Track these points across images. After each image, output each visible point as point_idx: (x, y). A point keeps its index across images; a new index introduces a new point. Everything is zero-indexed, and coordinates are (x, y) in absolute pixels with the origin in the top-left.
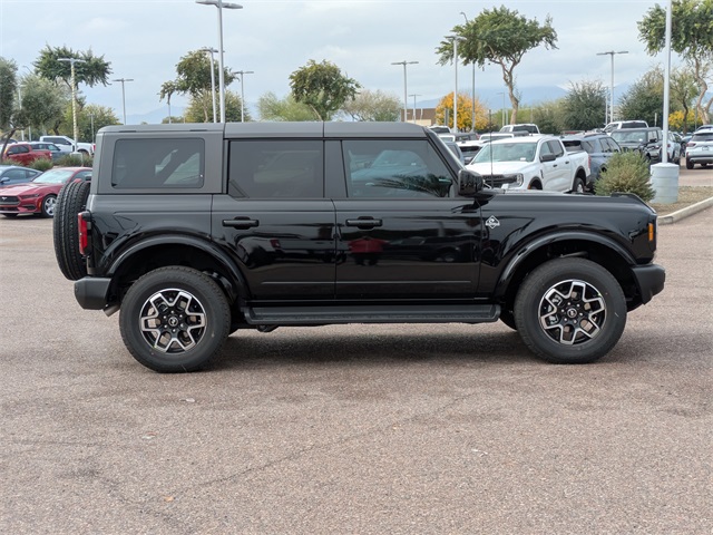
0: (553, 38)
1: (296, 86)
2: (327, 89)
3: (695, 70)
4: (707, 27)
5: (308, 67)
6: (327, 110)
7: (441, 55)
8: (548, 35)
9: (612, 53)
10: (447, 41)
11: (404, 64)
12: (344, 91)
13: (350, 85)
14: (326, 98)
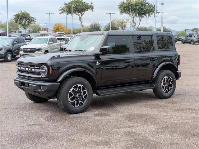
0: (93, 8)
1: (16, 18)
2: (26, 20)
3: (133, 19)
4: (137, 8)
5: (20, 13)
6: (26, 26)
7: (61, 11)
8: (92, 8)
9: (111, 14)
10: (62, 7)
11: (50, 13)
12: (31, 20)
13: (33, 19)
14: (25, 22)
